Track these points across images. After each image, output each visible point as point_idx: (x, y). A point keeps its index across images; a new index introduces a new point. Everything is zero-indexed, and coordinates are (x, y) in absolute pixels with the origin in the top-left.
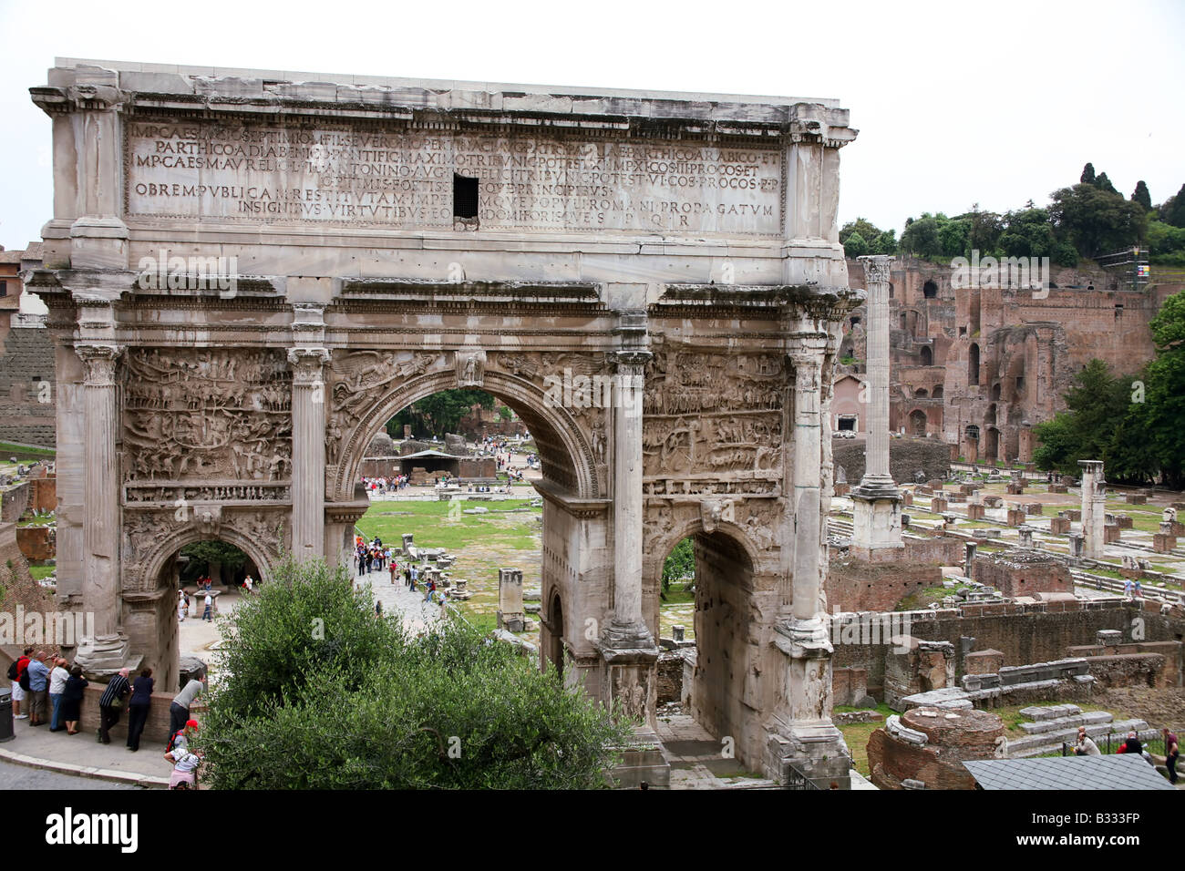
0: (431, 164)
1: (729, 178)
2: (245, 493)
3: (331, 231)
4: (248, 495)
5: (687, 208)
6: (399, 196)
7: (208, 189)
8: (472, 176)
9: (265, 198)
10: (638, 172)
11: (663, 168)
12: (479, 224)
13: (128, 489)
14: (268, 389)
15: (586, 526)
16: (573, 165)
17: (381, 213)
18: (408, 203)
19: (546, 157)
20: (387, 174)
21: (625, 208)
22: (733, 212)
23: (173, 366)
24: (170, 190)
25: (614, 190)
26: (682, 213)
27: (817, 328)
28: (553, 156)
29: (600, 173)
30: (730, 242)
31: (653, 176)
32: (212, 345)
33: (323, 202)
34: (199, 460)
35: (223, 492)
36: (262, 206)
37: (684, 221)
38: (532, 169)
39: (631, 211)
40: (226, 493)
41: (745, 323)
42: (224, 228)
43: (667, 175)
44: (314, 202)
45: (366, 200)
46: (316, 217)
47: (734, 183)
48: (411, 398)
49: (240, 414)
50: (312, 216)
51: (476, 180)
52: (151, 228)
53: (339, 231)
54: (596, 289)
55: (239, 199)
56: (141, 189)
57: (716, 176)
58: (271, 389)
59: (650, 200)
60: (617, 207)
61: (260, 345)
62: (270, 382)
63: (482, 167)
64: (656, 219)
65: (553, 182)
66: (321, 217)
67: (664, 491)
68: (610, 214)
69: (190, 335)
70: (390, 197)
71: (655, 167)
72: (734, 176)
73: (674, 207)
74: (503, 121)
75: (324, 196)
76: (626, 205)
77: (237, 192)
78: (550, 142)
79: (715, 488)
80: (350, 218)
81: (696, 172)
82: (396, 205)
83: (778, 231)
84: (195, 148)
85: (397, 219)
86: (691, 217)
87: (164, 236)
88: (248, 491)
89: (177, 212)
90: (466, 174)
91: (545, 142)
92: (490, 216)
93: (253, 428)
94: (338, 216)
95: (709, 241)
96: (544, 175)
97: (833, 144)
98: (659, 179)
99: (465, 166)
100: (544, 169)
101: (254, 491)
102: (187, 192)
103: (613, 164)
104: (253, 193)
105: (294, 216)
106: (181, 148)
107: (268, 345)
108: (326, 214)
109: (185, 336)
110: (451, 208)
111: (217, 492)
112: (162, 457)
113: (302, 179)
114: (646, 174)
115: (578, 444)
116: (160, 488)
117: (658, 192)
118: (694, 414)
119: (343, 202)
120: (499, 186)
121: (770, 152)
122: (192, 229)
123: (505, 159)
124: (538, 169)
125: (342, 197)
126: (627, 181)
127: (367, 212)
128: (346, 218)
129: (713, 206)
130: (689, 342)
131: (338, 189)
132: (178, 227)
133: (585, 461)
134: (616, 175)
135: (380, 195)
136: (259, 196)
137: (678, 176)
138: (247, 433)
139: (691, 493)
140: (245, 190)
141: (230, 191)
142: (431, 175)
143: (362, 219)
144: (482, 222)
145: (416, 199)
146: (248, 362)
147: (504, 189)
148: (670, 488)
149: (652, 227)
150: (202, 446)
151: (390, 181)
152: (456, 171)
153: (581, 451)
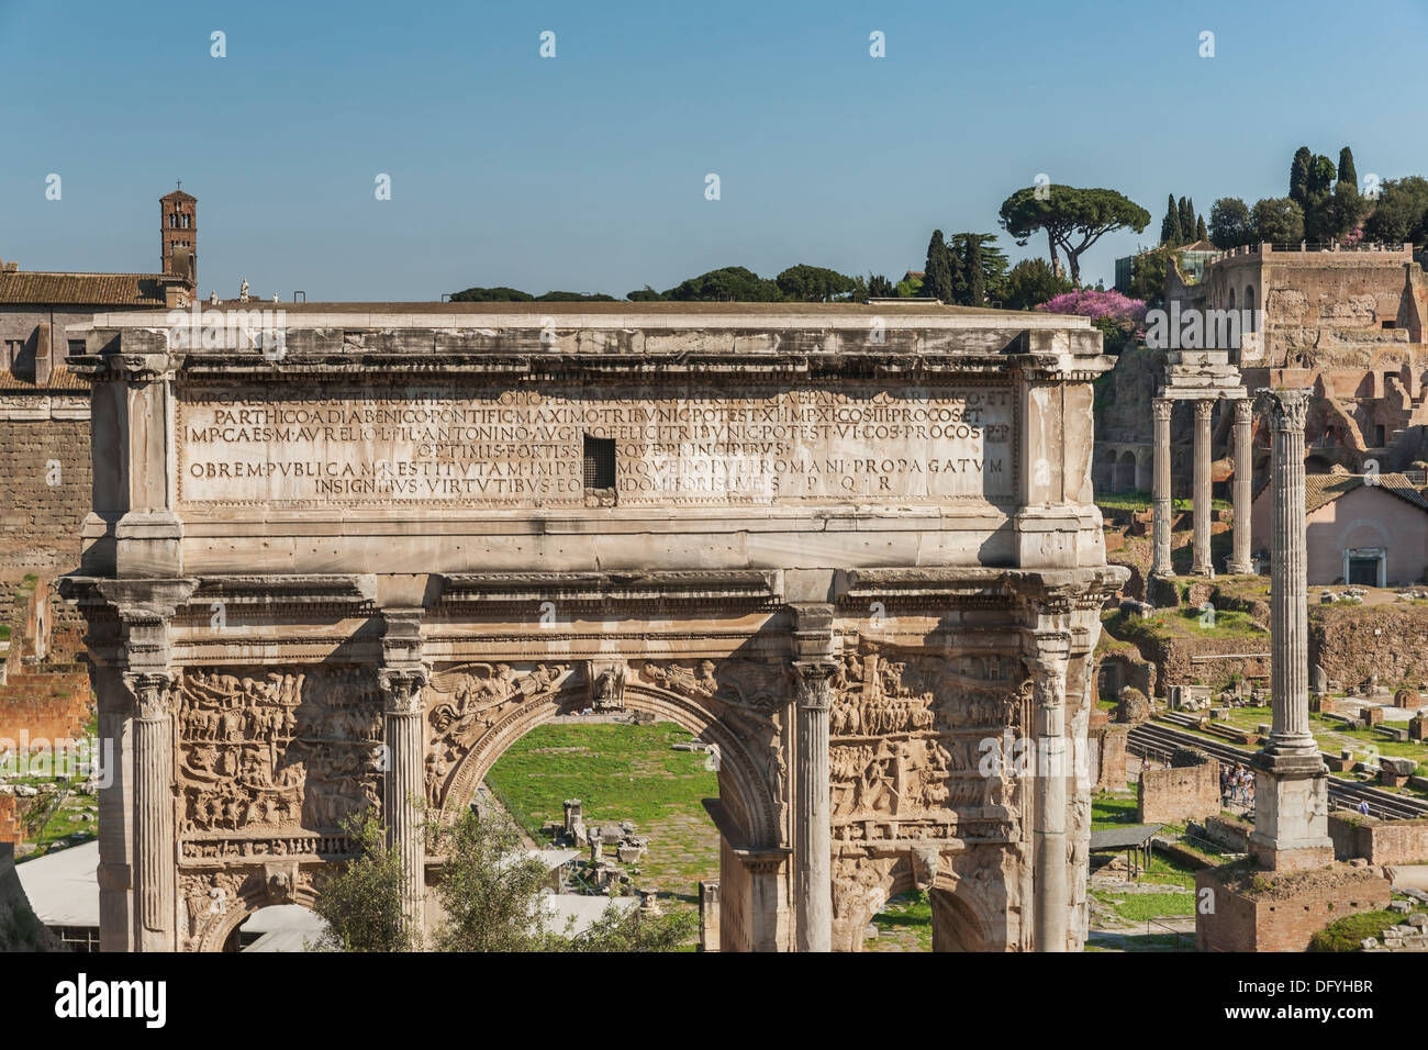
0: (555, 424)
1: (943, 425)
2: (326, 847)
3: (430, 514)
4: (331, 849)
5: (888, 466)
6: (514, 466)
7: (278, 467)
8: (608, 436)
9: (348, 474)
10: (823, 423)
11: (856, 416)
12: (616, 498)
13: (184, 843)
14: (353, 715)
15: (761, 883)
16: (736, 418)
17: (492, 489)
18: (526, 474)
19: (702, 408)
20: (499, 437)
21: (806, 469)
22: (948, 470)
23: (237, 688)
24: (232, 470)
25: (792, 447)
26: (882, 473)
27: (1056, 626)
28: (711, 407)
29: (773, 425)
30: (945, 511)
31: (843, 427)
32: (284, 661)
33: (420, 477)
34: (271, 805)
35: (299, 845)
36: (343, 485)
37: (884, 483)
38: (685, 424)
39: (814, 473)
40: (303, 847)
41: (967, 615)
42: (296, 516)
43: (861, 426)
44: (408, 477)
45: (473, 472)
46: (411, 496)
47: (951, 432)
48: (533, 721)
49: (319, 747)
50: (406, 495)
51: (612, 442)
52: (210, 519)
53: (439, 514)
54: (768, 581)
55: (315, 477)
56: (197, 470)
57: (926, 423)
58: (357, 714)
59: (840, 457)
60: (797, 468)
61: (343, 660)
62: (356, 705)
63: (619, 423)
64: (848, 482)
65: (712, 439)
66: (418, 495)
67: (864, 837)
68: (786, 478)
69: (257, 650)
70: (504, 468)
71: (845, 416)
72: (951, 422)
73: (870, 465)
74: (646, 368)
75: (421, 469)
76: (807, 467)
77: (314, 469)
78: (707, 389)
79: (931, 831)
80: (454, 496)
81: (899, 420)
82: (512, 476)
83: (1009, 492)
84: (262, 417)
85: (512, 495)
86: (894, 479)
87: (225, 530)
88: (330, 843)
89: (240, 497)
90: (600, 435)
91: (700, 389)
92: (632, 485)
93: (335, 764)
94: (439, 493)
95: (917, 510)
96: (700, 432)
97: (1081, 376)
98: (851, 429)
99: (598, 424)
100: (699, 423)
101: (337, 843)
102: (251, 472)
103: (789, 414)
104: (332, 470)
105: (383, 496)
106: (244, 416)
107: (352, 660)
108: (423, 492)
109: (251, 652)
110: (581, 478)
111: (292, 844)
112: (226, 802)
113: (392, 450)
114: (833, 424)
115: (750, 777)
116: (223, 841)
117: (849, 448)
118: (903, 734)
119: (443, 476)
120: (642, 448)
121: (997, 390)
122: (259, 519)
123: (650, 413)
124: (692, 424)
125: (443, 469)
126: (809, 434)
127: (474, 487)
128: (448, 496)
129: (923, 465)
130: (893, 642)
131: (437, 460)
132: (241, 518)
133: (758, 799)
134: (793, 428)
135: (490, 465)
136: (340, 473)
137: (876, 425)
138: (328, 770)
139: (898, 837)
140: (323, 466)
141: (304, 468)
142: (556, 437)
143: (468, 496)
144: (621, 495)
145: (537, 468)
146: (329, 681)
147: (649, 452)
148: (873, 832)
149: (842, 492)
150: (273, 788)
151: (504, 446)
152: (586, 431)
153: (752, 786)
